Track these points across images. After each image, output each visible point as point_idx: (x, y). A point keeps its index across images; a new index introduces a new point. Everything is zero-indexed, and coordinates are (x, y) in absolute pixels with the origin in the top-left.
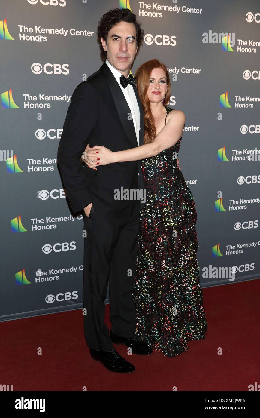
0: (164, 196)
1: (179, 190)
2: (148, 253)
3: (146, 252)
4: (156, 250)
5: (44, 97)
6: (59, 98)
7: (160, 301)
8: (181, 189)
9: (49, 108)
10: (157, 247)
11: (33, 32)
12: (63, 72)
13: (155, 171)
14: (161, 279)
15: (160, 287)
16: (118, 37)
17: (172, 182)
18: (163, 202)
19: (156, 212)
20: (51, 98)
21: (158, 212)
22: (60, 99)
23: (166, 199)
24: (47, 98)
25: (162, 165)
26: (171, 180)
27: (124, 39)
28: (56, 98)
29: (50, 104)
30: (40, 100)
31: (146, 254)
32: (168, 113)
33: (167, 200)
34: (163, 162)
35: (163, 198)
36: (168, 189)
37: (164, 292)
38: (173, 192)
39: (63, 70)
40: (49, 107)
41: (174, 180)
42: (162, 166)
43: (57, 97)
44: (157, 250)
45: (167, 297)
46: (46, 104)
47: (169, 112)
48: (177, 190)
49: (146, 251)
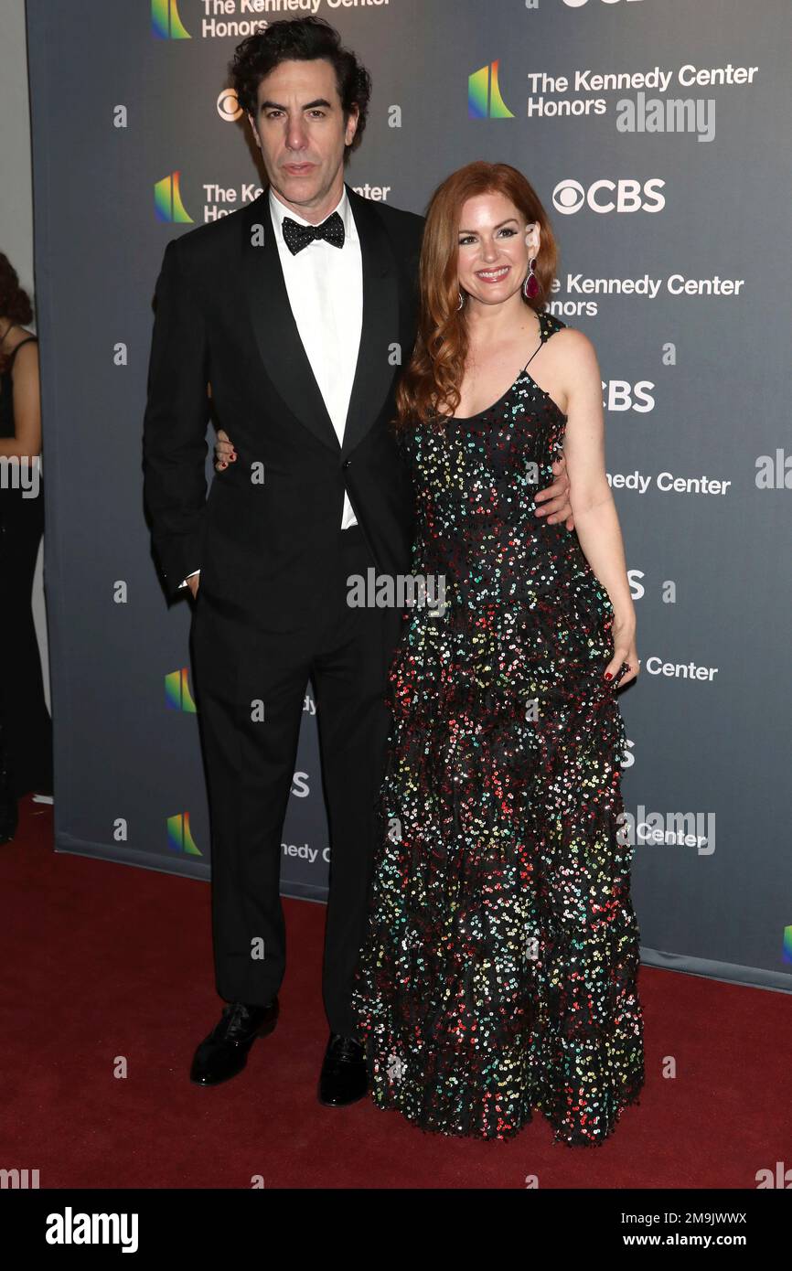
0: (483, 593)
1: (540, 581)
2: (407, 769)
3: (403, 766)
4: (447, 761)
5: (580, 283)
6: (624, 286)
7: (450, 935)
8: (547, 579)
9: (592, 314)
10: (451, 751)
11: (568, 89)
12: (646, 204)
13: (457, 513)
14: (462, 860)
15: (454, 888)
16: (276, 106)
17: (512, 552)
18: (480, 612)
19: (452, 640)
20: (602, 285)
21: (459, 642)
22: (628, 289)
23: (490, 606)
24: (589, 286)
25: (480, 496)
26: (510, 546)
27: (295, 112)
28: (615, 285)
29: (595, 304)
30: (569, 290)
31: (401, 770)
32: (544, 339)
33: (493, 609)
34: (481, 487)
35: (478, 599)
36: (498, 575)
37: (466, 907)
38: (514, 586)
39: (645, 199)
40: (592, 312)
41: (520, 547)
42: (477, 500)
43: (618, 282)
44: (449, 763)
45: (472, 924)
46: (584, 304)
47: (549, 336)
48: (529, 582)
49: (401, 762)
